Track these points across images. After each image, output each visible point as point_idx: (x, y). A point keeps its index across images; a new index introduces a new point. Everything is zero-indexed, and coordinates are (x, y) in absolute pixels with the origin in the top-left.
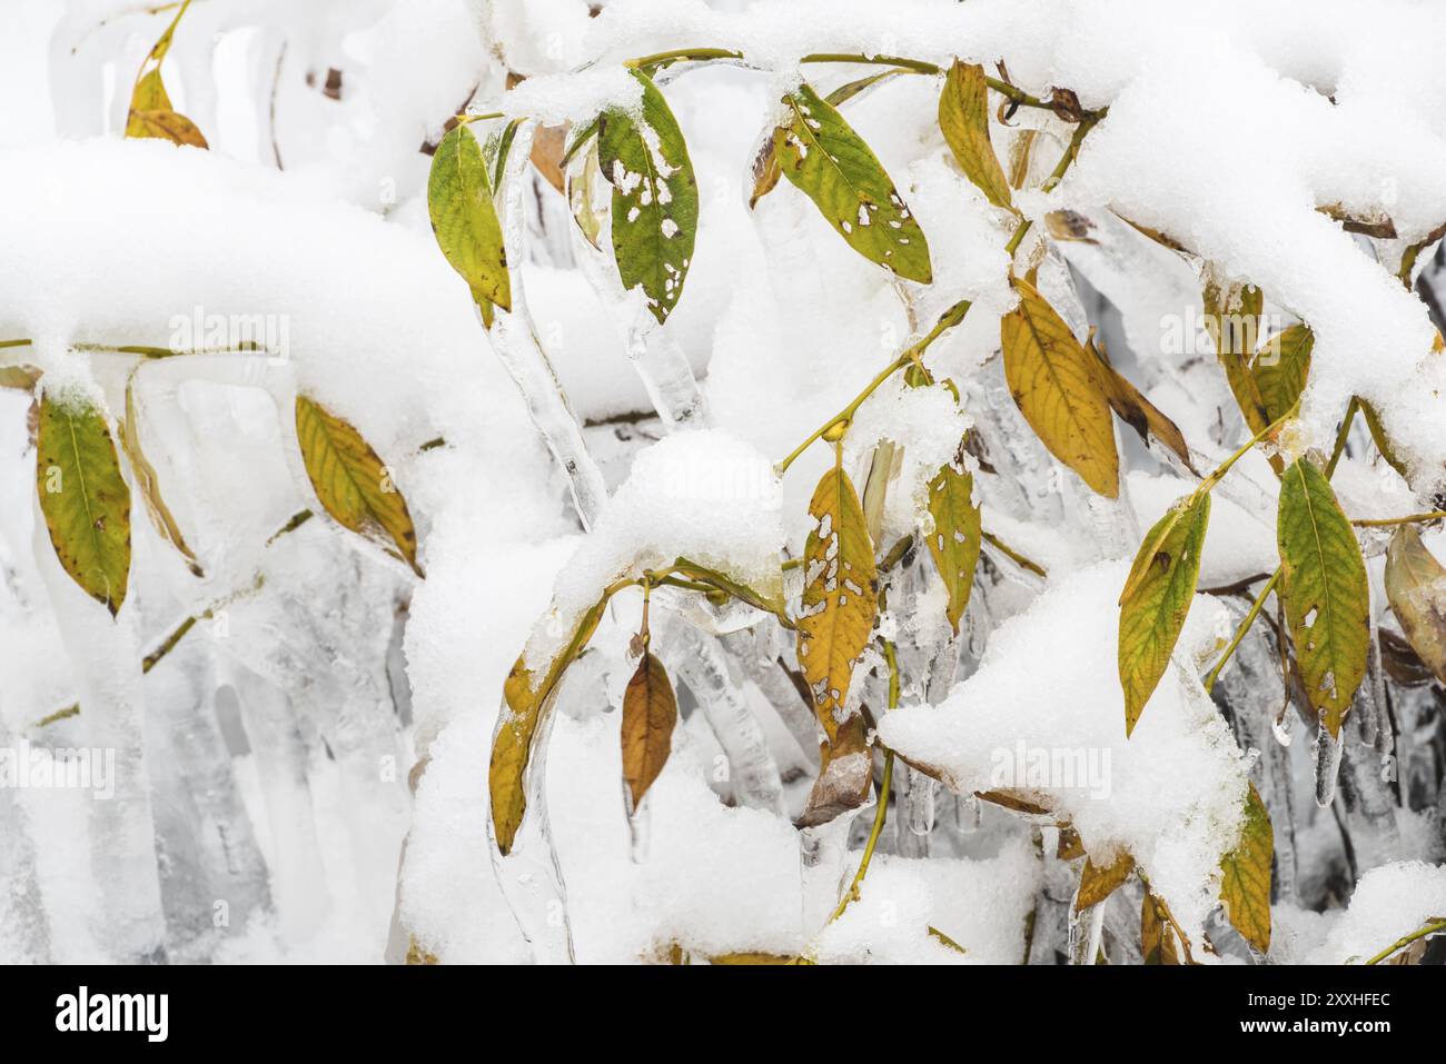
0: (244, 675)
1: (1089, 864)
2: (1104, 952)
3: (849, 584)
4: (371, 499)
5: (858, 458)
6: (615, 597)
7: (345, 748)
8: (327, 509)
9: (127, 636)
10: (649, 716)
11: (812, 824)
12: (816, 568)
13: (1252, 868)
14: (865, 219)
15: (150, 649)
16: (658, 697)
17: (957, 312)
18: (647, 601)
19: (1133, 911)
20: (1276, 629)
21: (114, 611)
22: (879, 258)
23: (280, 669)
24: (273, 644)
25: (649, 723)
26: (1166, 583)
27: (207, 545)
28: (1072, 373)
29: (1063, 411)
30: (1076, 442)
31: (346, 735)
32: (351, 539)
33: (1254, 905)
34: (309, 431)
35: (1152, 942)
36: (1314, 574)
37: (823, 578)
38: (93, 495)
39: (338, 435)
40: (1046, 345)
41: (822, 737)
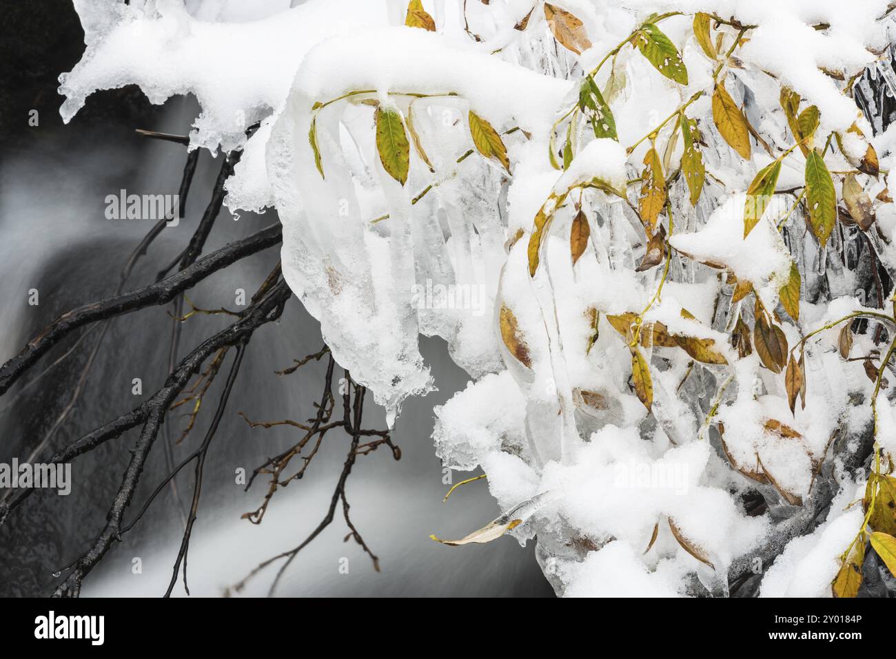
0: (448, 205)
1: (738, 287)
2: (741, 315)
3: (656, 187)
4: (494, 147)
5: (662, 146)
6: (572, 191)
7: (483, 231)
8: (479, 150)
9: (407, 193)
10: (580, 232)
11: (642, 270)
12: (646, 182)
13: (793, 291)
14: (667, 64)
15: (416, 196)
16: (584, 226)
17: (697, 96)
18: (581, 193)
19: (752, 301)
20: (803, 206)
21: (403, 185)
22: (671, 77)
23: (462, 204)
24: (459, 196)
25: (580, 235)
26: (763, 190)
27: (437, 162)
28: (735, 118)
29: (732, 129)
30: (736, 140)
31: (484, 227)
32: (487, 160)
33: (793, 304)
34: (473, 124)
35: (759, 316)
36: (817, 191)
37: (648, 185)
38: (396, 145)
39: (484, 125)
40: (727, 108)
41: (648, 240)
